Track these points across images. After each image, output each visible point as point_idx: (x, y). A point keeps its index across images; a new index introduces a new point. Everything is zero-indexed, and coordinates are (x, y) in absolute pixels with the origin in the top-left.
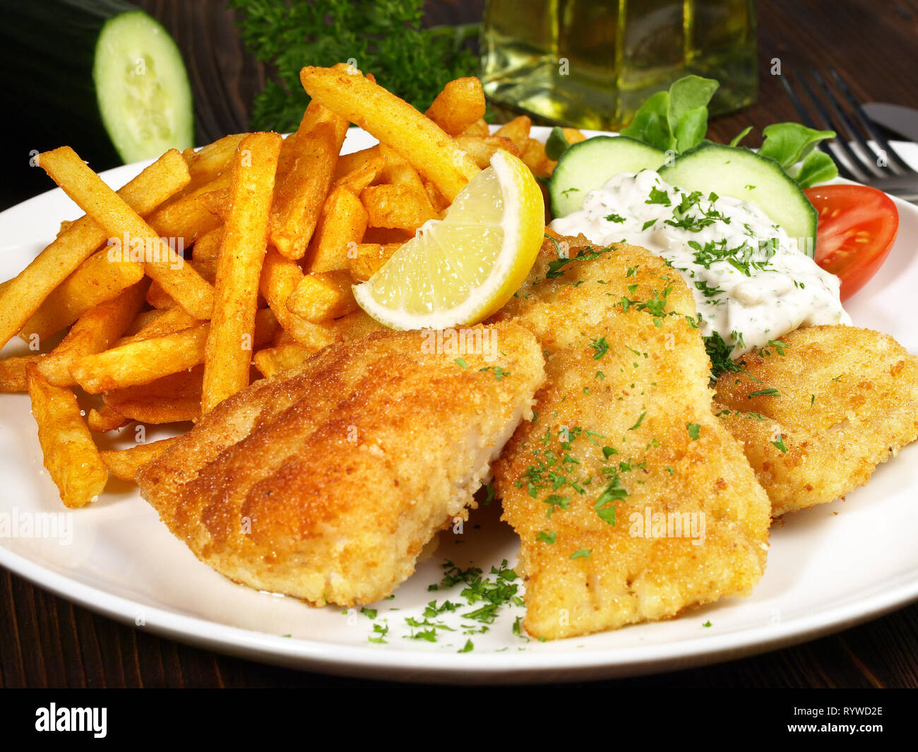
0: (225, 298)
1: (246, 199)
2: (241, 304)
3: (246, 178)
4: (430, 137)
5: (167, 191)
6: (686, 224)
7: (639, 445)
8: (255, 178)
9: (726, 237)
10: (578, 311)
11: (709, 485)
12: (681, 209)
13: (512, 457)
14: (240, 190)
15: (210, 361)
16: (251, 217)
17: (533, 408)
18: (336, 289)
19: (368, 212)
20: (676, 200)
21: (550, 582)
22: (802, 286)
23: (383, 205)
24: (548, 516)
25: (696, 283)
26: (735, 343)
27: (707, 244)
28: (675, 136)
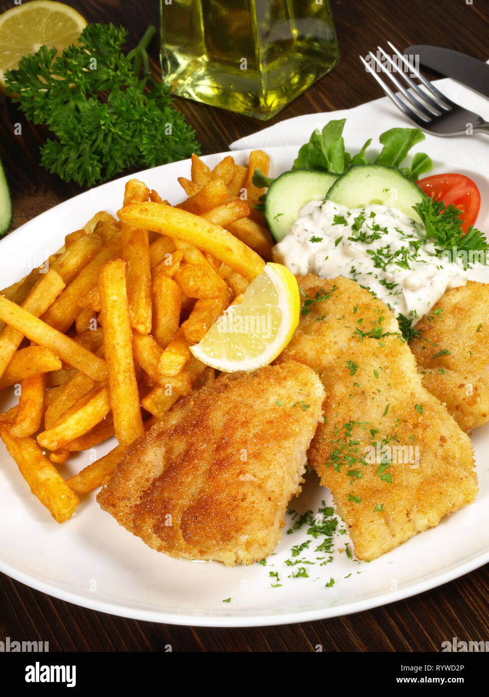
0: (116, 371)
1: (114, 307)
2: (127, 372)
3: (110, 294)
4: (203, 229)
5: (54, 296)
6: (363, 239)
7: (390, 425)
8: (115, 292)
9: (389, 243)
10: (330, 342)
11: (438, 443)
12: (355, 227)
13: (317, 446)
14: (109, 302)
15: (115, 410)
16: (119, 317)
17: (323, 415)
18: (182, 355)
19: (181, 287)
20: (351, 221)
21: (366, 529)
22: (441, 267)
23: (191, 283)
24: (351, 483)
25: (380, 281)
26: (413, 317)
27: (378, 250)
28: (330, 160)
